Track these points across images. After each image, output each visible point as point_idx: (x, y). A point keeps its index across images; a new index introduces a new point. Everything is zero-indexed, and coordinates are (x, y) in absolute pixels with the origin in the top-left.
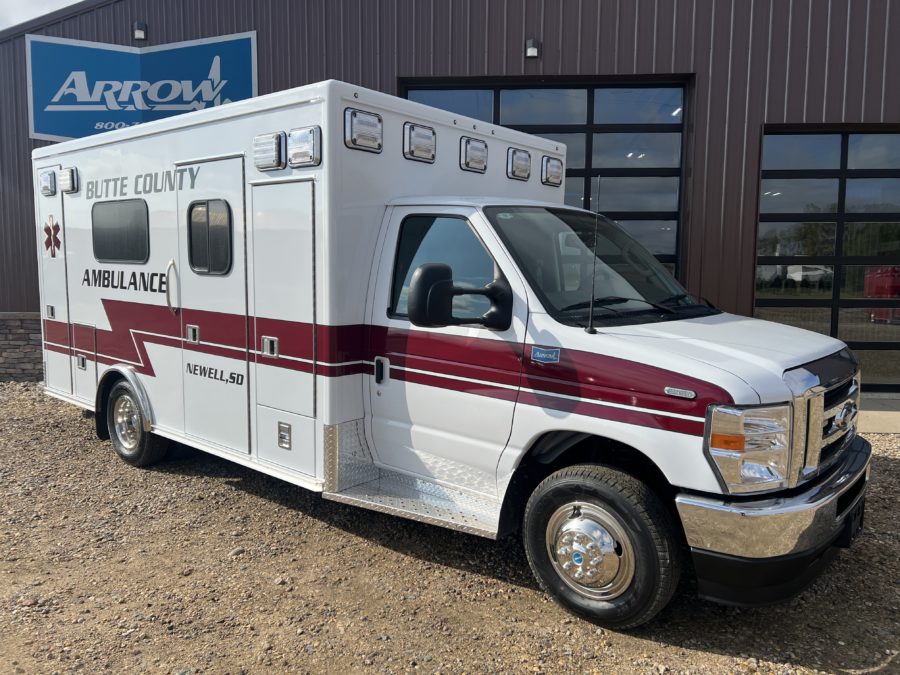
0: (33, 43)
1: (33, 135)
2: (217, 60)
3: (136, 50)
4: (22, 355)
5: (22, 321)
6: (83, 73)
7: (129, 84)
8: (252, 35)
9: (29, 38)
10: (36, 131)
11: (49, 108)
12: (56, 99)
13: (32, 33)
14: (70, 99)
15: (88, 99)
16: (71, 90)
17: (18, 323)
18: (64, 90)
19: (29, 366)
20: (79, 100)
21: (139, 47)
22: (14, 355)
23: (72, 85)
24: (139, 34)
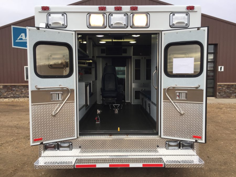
0: (13, 27)
1: (13, 46)
4: (10, 93)
5: (11, 85)
6: (24, 34)
9: (12, 26)
10: (14, 46)
11: (17, 41)
12: (18, 39)
13: (13, 25)
14: (21, 39)
15: (25, 39)
16: (21, 37)
17: (10, 86)
18: (20, 37)
19: (12, 95)
20: (23, 39)
22: (9, 93)
23: (22, 36)
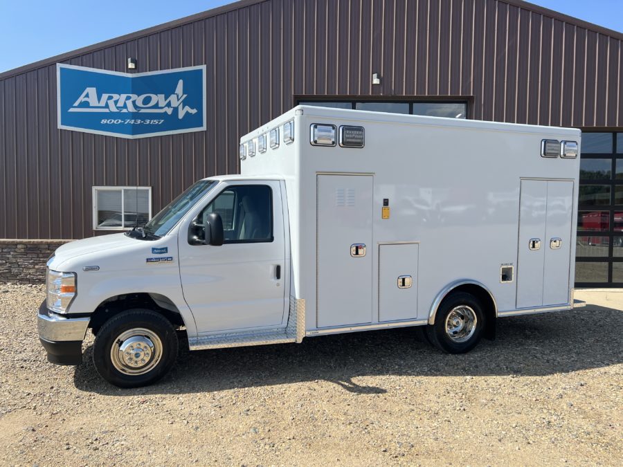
0: (61, 69)
1: (60, 126)
2: (181, 82)
3: (130, 75)
6: (95, 88)
7: (124, 96)
8: (204, 67)
9: (59, 66)
10: (62, 124)
11: (72, 110)
12: (76, 104)
13: (60, 62)
14: (85, 104)
15: (97, 105)
16: (86, 99)
18: (82, 99)
20: (91, 105)
21: (131, 73)
23: (87, 96)
24: (131, 66)
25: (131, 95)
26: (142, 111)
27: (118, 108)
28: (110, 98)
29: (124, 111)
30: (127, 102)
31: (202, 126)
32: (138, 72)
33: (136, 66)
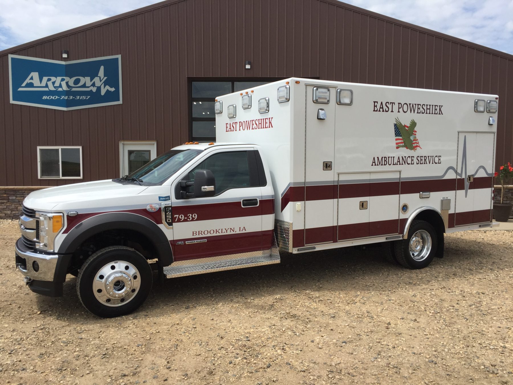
0: (12, 59)
1: (12, 102)
2: (102, 68)
3: (63, 63)
4: (5, 207)
5: (5, 190)
6: (37, 73)
7: (59, 79)
8: (119, 57)
9: (10, 56)
10: (13, 100)
11: (20, 89)
12: (24, 85)
13: (12, 54)
14: (31, 85)
15: (39, 85)
16: (31, 81)
18: (28, 81)
20: (35, 85)
21: (65, 61)
23: (32, 78)
24: (65, 56)
25: (64, 78)
26: (74, 89)
27: (55, 87)
28: (49, 80)
29: (60, 89)
30: (61, 82)
31: (119, 100)
32: (70, 60)
33: (68, 56)
